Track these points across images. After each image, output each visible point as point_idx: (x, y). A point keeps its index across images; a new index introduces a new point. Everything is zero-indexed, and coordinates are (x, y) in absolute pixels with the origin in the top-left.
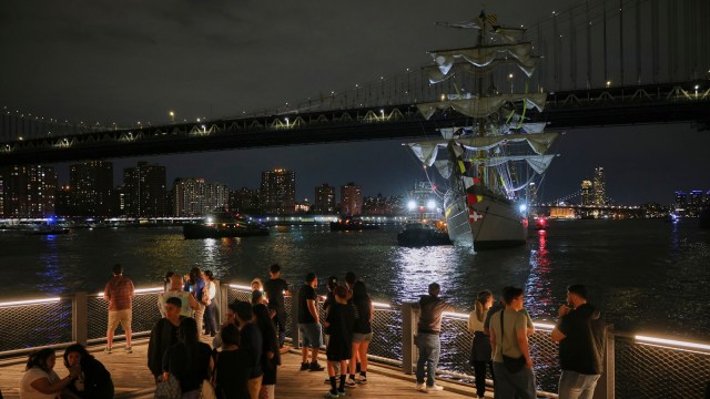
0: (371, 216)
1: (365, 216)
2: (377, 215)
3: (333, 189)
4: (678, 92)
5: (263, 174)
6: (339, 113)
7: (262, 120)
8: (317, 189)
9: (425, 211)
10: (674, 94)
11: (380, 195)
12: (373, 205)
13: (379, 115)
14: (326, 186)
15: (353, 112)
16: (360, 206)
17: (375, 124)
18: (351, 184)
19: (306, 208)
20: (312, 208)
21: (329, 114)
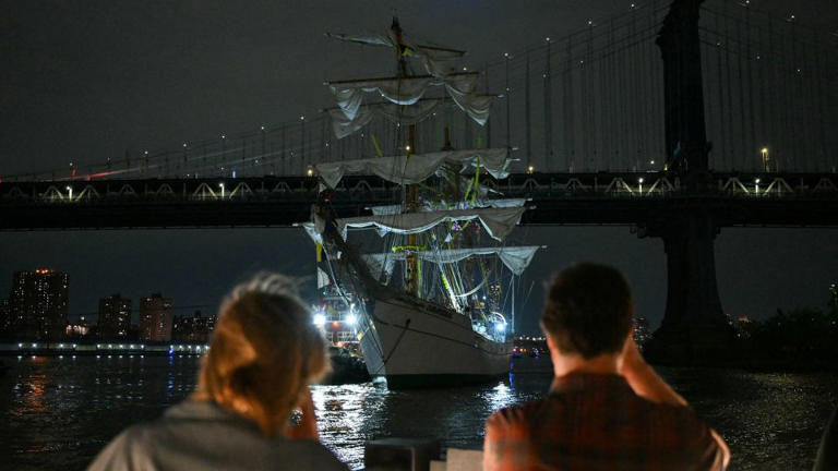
0: (185, 343)
1: (177, 343)
2: (194, 343)
3: (129, 302)
4: (618, 185)
5: (17, 275)
6: (155, 183)
7: (26, 187)
8: (103, 301)
9: (342, 328)
10: (614, 186)
11: (198, 314)
12: (187, 328)
13: (217, 190)
14: (117, 297)
15: (177, 184)
16: (169, 329)
17: (210, 203)
18: (157, 296)
19: (82, 330)
20: (92, 330)
21: (138, 185)
